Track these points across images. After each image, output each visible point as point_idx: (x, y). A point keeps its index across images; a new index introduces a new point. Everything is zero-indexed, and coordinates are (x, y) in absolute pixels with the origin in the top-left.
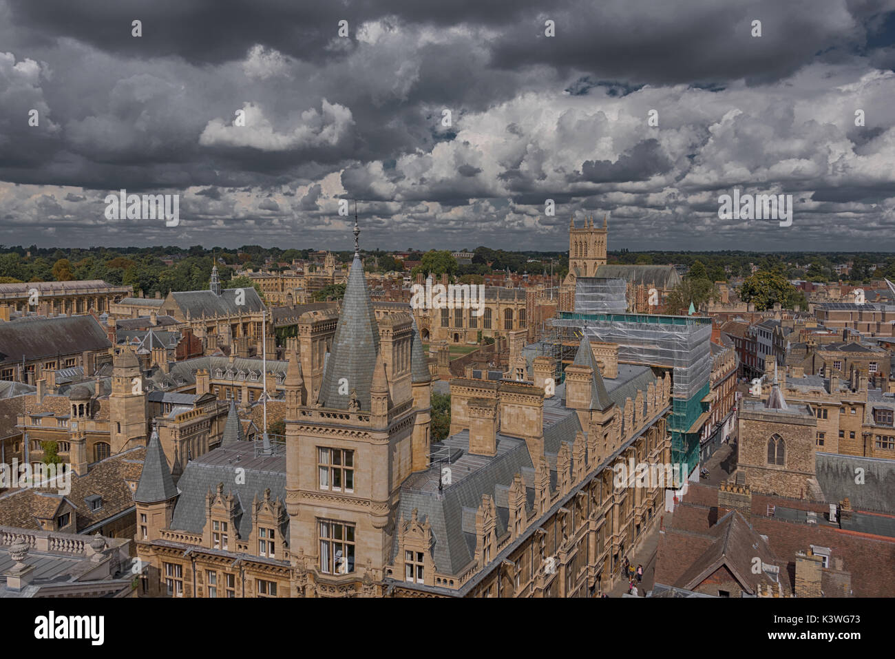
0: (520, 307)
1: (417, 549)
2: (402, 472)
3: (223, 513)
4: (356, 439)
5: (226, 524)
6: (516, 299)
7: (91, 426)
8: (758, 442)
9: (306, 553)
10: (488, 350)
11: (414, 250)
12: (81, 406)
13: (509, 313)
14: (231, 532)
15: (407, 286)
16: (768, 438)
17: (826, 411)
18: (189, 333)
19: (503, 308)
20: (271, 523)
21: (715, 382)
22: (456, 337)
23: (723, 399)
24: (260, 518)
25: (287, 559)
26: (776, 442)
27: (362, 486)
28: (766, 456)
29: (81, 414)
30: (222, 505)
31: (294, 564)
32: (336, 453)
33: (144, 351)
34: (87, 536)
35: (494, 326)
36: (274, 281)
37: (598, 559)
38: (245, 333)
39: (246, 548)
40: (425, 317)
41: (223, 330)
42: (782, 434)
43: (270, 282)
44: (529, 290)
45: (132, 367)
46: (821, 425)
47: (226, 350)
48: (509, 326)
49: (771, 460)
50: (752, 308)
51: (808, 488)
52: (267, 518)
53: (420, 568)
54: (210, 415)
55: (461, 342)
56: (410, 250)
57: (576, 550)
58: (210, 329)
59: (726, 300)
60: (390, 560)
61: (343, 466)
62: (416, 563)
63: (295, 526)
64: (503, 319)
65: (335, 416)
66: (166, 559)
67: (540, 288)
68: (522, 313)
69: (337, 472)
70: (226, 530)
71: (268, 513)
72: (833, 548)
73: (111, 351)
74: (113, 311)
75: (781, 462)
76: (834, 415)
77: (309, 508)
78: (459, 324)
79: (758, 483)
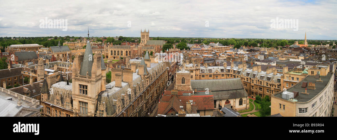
0: (129, 50)
1: (102, 109)
2: (99, 91)
3: (58, 97)
4: (88, 83)
5: (59, 100)
6: (128, 49)
7: (34, 75)
8: (180, 79)
9: (77, 109)
10: (121, 61)
11: (105, 37)
12: (32, 70)
13: (127, 52)
14: (60, 102)
15: (103, 45)
16: (182, 78)
17: (193, 71)
18: (53, 56)
19: (125, 51)
20: (69, 101)
21: (172, 67)
22: (114, 58)
23: (174, 70)
24: (67, 100)
25: (72, 110)
26: (183, 79)
27: (89, 95)
28: (181, 82)
29: (32, 72)
30: (58, 96)
31: (74, 111)
32: (83, 86)
33: (44, 60)
34: (32, 98)
35: (123, 54)
36: (72, 44)
37: (146, 110)
38: (66, 56)
39: (63, 106)
40: (107, 53)
41: (61, 55)
42: (185, 77)
43: (71, 44)
44: (131, 46)
45: (41, 63)
46: (192, 74)
47: (61, 60)
48: (127, 55)
49: (182, 83)
50: (180, 50)
51: (189, 88)
52: (68, 100)
53: (103, 114)
54: (56, 75)
55: (116, 59)
56: (104, 37)
57: (140, 108)
58: (58, 55)
59: (174, 48)
60: (96, 111)
61: (85, 89)
62: (102, 113)
63: (74, 102)
64: (125, 53)
65: (83, 77)
66: (47, 106)
67: (134, 46)
68: (130, 52)
69: (84, 90)
70: (59, 101)
71: (68, 99)
72: (193, 100)
73: (38, 59)
74: (39, 50)
75: (184, 83)
76: (194, 72)
77: (77, 99)
78: (115, 54)
79: (180, 88)
